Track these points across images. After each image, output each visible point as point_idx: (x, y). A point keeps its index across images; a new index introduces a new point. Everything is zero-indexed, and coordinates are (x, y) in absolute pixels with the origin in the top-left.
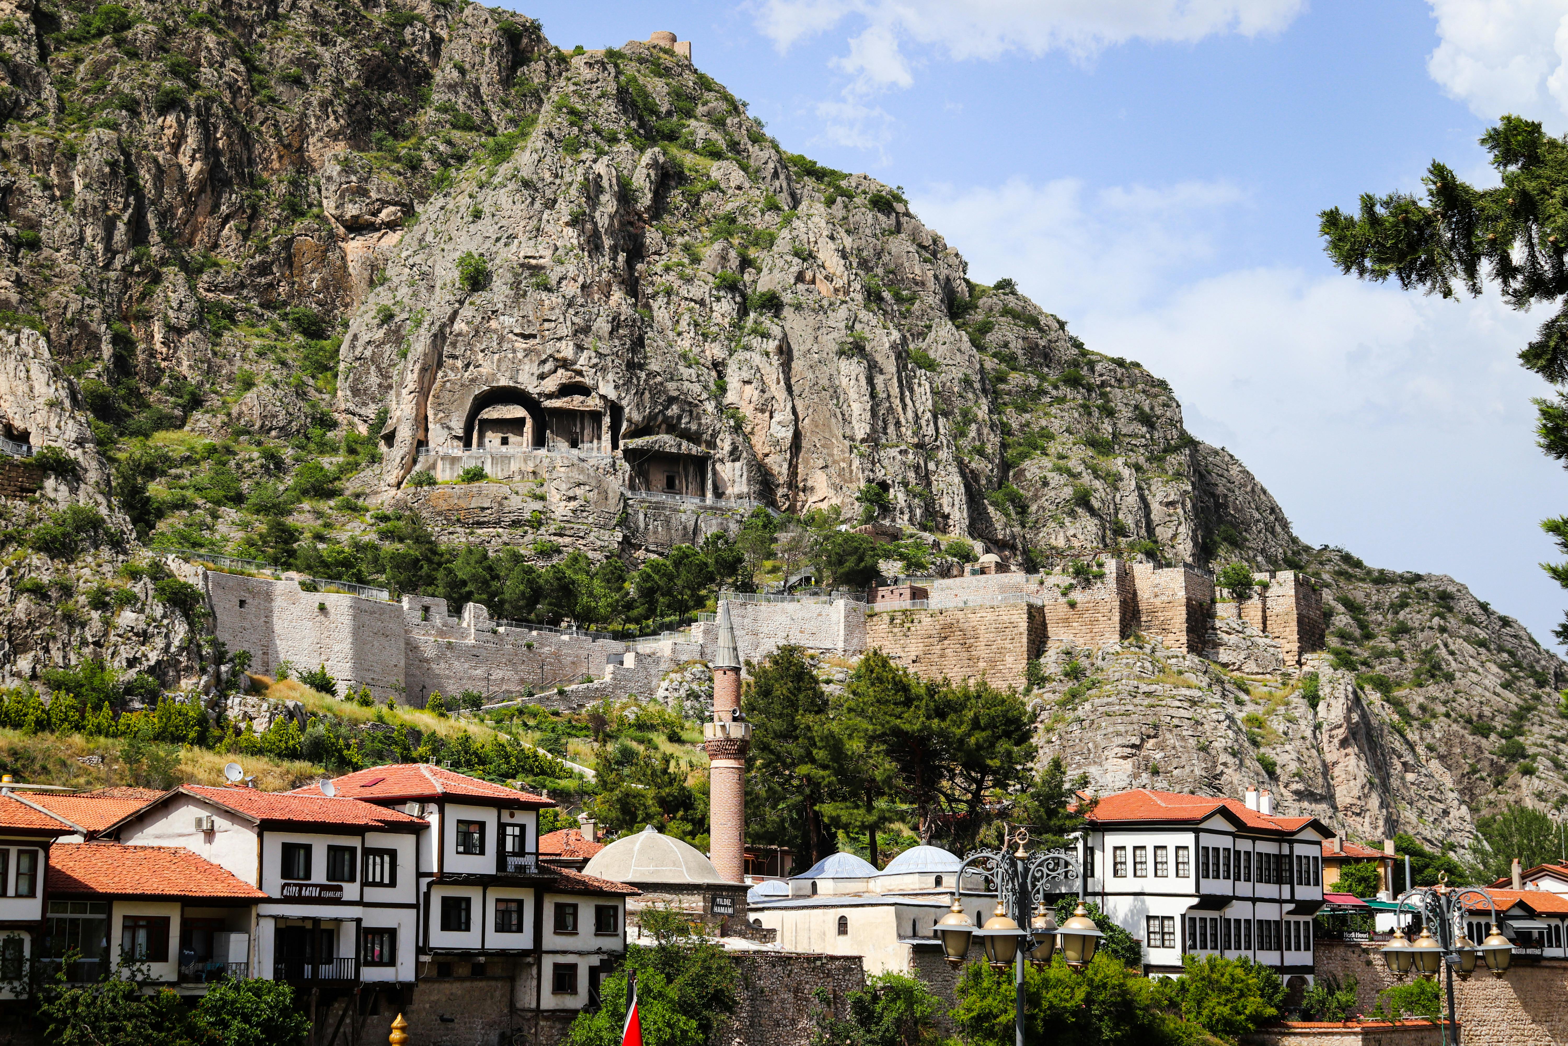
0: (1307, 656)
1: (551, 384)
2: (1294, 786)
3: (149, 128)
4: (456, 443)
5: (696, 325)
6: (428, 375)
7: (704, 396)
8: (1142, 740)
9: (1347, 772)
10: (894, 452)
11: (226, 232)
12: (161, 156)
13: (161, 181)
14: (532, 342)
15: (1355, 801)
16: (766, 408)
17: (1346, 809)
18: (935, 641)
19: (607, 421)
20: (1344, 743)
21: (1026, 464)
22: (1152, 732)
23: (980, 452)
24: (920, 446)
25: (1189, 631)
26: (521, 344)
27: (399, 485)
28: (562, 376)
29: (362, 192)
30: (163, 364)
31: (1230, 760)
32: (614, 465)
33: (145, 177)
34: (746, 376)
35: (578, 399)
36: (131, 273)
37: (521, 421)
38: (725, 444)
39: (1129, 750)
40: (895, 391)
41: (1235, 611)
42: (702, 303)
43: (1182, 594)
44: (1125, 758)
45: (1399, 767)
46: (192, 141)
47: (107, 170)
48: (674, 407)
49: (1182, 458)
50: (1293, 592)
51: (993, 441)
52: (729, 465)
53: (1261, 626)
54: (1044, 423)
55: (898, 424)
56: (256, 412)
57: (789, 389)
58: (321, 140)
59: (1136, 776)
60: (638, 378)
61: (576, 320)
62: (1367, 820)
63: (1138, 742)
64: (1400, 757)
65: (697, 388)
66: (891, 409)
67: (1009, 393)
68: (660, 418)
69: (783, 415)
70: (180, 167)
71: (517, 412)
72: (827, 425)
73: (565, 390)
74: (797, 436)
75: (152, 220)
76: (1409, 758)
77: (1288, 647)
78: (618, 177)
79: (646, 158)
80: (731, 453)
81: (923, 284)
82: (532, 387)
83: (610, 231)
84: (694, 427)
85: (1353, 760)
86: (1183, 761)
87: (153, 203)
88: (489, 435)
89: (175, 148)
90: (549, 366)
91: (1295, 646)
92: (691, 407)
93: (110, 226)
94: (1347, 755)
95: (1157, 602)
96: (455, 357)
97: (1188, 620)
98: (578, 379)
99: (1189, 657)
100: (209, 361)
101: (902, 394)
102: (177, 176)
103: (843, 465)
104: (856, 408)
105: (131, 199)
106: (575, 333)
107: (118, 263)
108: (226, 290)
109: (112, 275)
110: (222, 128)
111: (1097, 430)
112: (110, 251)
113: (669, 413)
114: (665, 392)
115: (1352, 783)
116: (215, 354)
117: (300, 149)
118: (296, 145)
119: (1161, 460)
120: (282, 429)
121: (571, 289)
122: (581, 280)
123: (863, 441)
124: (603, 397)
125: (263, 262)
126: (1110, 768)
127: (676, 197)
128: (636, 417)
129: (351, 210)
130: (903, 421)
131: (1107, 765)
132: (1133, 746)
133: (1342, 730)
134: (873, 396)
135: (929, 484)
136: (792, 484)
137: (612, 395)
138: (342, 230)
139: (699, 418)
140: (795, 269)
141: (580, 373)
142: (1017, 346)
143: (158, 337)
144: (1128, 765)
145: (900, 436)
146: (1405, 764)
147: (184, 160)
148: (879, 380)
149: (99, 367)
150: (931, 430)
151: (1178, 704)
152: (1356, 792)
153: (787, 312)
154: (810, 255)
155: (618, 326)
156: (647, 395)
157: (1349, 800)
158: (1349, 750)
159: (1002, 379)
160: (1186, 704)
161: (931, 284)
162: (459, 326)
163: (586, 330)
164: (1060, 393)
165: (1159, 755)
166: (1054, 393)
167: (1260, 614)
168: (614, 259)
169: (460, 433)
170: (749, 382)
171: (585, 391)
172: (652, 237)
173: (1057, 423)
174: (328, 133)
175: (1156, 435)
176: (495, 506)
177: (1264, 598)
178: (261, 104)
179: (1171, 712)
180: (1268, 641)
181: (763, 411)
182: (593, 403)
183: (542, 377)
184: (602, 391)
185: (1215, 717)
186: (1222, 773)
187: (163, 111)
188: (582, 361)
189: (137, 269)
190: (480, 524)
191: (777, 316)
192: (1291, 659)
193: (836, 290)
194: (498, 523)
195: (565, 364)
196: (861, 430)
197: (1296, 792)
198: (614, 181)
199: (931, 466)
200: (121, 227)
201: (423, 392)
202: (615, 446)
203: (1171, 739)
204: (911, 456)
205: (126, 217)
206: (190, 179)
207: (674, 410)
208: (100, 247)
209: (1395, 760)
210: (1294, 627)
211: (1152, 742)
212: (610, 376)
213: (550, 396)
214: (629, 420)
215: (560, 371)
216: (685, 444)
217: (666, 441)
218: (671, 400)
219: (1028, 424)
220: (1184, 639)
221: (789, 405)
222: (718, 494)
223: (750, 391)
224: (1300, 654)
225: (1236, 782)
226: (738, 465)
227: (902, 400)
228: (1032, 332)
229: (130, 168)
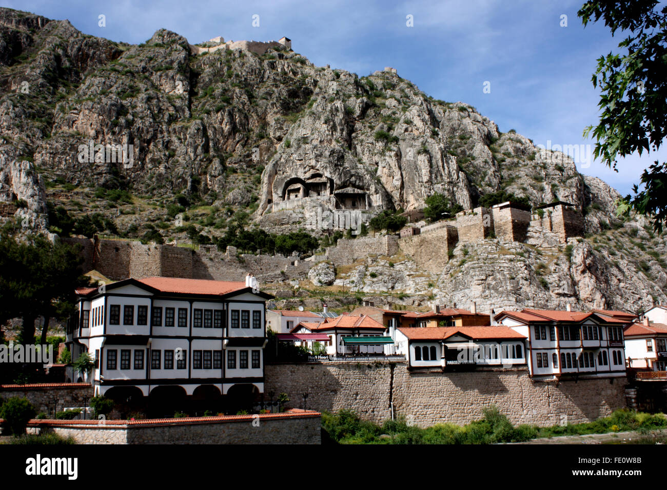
0: (568, 239)
1: (308, 175)
2: (556, 292)
3: (213, 118)
4: (280, 198)
5: (370, 151)
6: (271, 178)
7: (365, 173)
8: (487, 277)
9: (585, 284)
10: (439, 185)
11: (238, 146)
12: (216, 126)
13: (216, 133)
14: (302, 162)
15: (588, 296)
16: (391, 175)
17: (585, 300)
18: (418, 247)
19: (328, 185)
20: (583, 272)
21: (507, 188)
22: (491, 273)
23: (489, 185)
24: (450, 183)
25: (514, 232)
26: (299, 163)
27: (262, 214)
28: (312, 172)
29: (281, 128)
30: (210, 187)
31: (525, 282)
32: (330, 199)
33: (210, 132)
34: (383, 165)
35: (318, 178)
36: (202, 161)
37: (299, 189)
38: (373, 188)
39: (481, 282)
40: (440, 164)
41: (539, 224)
42: (372, 144)
43: (510, 218)
44: (479, 285)
45: (616, 281)
46: (226, 120)
47: (196, 131)
48: (353, 178)
49: (574, 180)
50: (561, 213)
51: (495, 181)
52: (375, 196)
53: (550, 228)
54: (517, 173)
55: (441, 175)
56: (232, 198)
57: (400, 168)
58: (272, 115)
59: (484, 292)
60: (339, 170)
61: (316, 152)
62: (595, 304)
63: (484, 278)
64: (616, 277)
65: (363, 171)
66: (438, 171)
67: (506, 165)
68: (348, 182)
69: (398, 176)
70: (222, 128)
71: (299, 186)
72: (413, 179)
73: (313, 176)
74: (403, 183)
75: (211, 144)
76: (620, 277)
77: (561, 236)
78: (344, 107)
79: (359, 101)
80: (375, 192)
81: (474, 132)
82: (302, 176)
83: (341, 124)
84: (361, 184)
85: (587, 279)
86: (503, 284)
87: (213, 140)
88: (291, 194)
89: (221, 123)
90: (307, 169)
91: (564, 235)
92: (360, 178)
93: (196, 148)
94: (584, 277)
95: (502, 222)
96: (280, 171)
97: (513, 228)
98: (318, 172)
99: (514, 243)
100: (223, 184)
101: (443, 165)
102: (221, 130)
103: (419, 192)
104: (424, 171)
105: (204, 139)
106: (316, 157)
107: (198, 159)
108: (235, 163)
109: (196, 162)
110: (238, 115)
111: (539, 174)
112: (196, 156)
113: (351, 180)
114: (350, 172)
115: (587, 289)
116: (225, 182)
117: (265, 119)
118: (263, 117)
119: (564, 182)
120: (239, 202)
121: (315, 142)
122: (319, 139)
123: (426, 182)
124: (326, 177)
125: (248, 153)
126: (473, 289)
127: (371, 112)
128: (339, 182)
129: (278, 134)
130: (443, 174)
131: (472, 288)
132: (482, 280)
133: (582, 267)
134: (431, 166)
135: (454, 196)
136: (402, 200)
137: (329, 176)
138: (275, 141)
139: (363, 181)
140: (404, 128)
141: (318, 170)
142: (511, 150)
143: (208, 179)
144: (480, 288)
145: (442, 179)
146: (619, 280)
147: (223, 126)
148: (434, 161)
149: (185, 190)
150: (455, 177)
151: (504, 261)
152: (589, 292)
153: (401, 142)
154: (411, 122)
155: (334, 153)
156: (343, 174)
157: (586, 296)
158: (586, 275)
159: (503, 161)
160: (507, 261)
161: (476, 132)
162: (282, 160)
163: (321, 155)
164: (526, 163)
165: (494, 283)
166: (523, 163)
167: (549, 224)
168: (342, 133)
169: (281, 195)
170: (384, 167)
171: (320, 176)
172: (358, 125)
173: (522, 173)
174: (274, 113)
175: (564, 174)
176: (287, 218)
177: (550, 216)
178: (252, 107)
179: (501, 265)
180: (553, 234)
181: (390, 176)
182: (324, 179)
183: (305, 173)
184: (326, 175)
185: (519, 265)
186: (521, 288)
187: (217, 111)
188: (318, 166)
189: (205, 160)
190: (282, 224)
191: (397, 144)
192: (563, 241)
193: (420, 133)
194: (288, 223)
195: (313, 167)
196: (425, 179)
197: (558, 294)
198: (343, 108)
199: (455, 189)
200: (200, 148)
201: (270, 183)
202: (331, 193)
203: (499, 276)
204: (446, 186)
205: (201, 145)
206: (226, 131)
207: (353, 179)
208: (192, 155)
209: (614, 278)
210: (563, 227)
211: (491, 277)
212: (328, 170)
213: (308, 179)
214: (336, 184)
215: (311, 170)
216: (356, 189)
217: (350, 190)
218: (352, 176)
219: (511, 175)
220: (512, 236)
221: (400, 173)
222: (370, 205)
223: (386, 170)
224: (566, 238)
225: (527, 291)
226: (378, 195)
227: (443, 167)
228: (518, 145)
229: (205, 130)
